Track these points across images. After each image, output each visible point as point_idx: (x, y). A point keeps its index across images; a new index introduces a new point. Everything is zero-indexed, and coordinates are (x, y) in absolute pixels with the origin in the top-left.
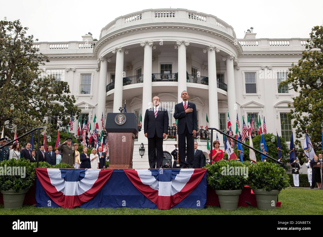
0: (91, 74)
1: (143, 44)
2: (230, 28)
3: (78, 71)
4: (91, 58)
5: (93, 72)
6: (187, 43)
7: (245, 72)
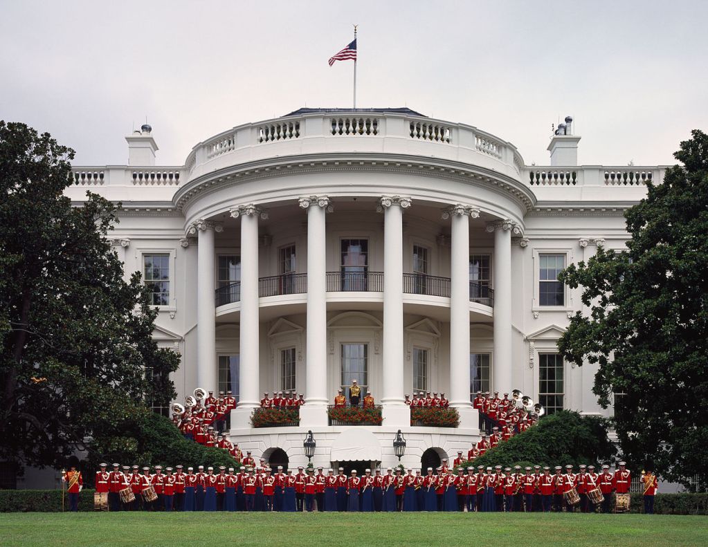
0: (169, 254)
1: (305, 203)
2: (508, 150)
3: (135, 245)
4: (166, 212)
5: (173, 249)
6: (405, 202)
7: (539, 254)
